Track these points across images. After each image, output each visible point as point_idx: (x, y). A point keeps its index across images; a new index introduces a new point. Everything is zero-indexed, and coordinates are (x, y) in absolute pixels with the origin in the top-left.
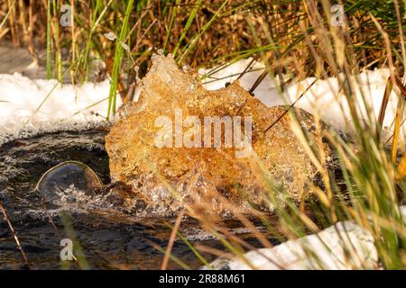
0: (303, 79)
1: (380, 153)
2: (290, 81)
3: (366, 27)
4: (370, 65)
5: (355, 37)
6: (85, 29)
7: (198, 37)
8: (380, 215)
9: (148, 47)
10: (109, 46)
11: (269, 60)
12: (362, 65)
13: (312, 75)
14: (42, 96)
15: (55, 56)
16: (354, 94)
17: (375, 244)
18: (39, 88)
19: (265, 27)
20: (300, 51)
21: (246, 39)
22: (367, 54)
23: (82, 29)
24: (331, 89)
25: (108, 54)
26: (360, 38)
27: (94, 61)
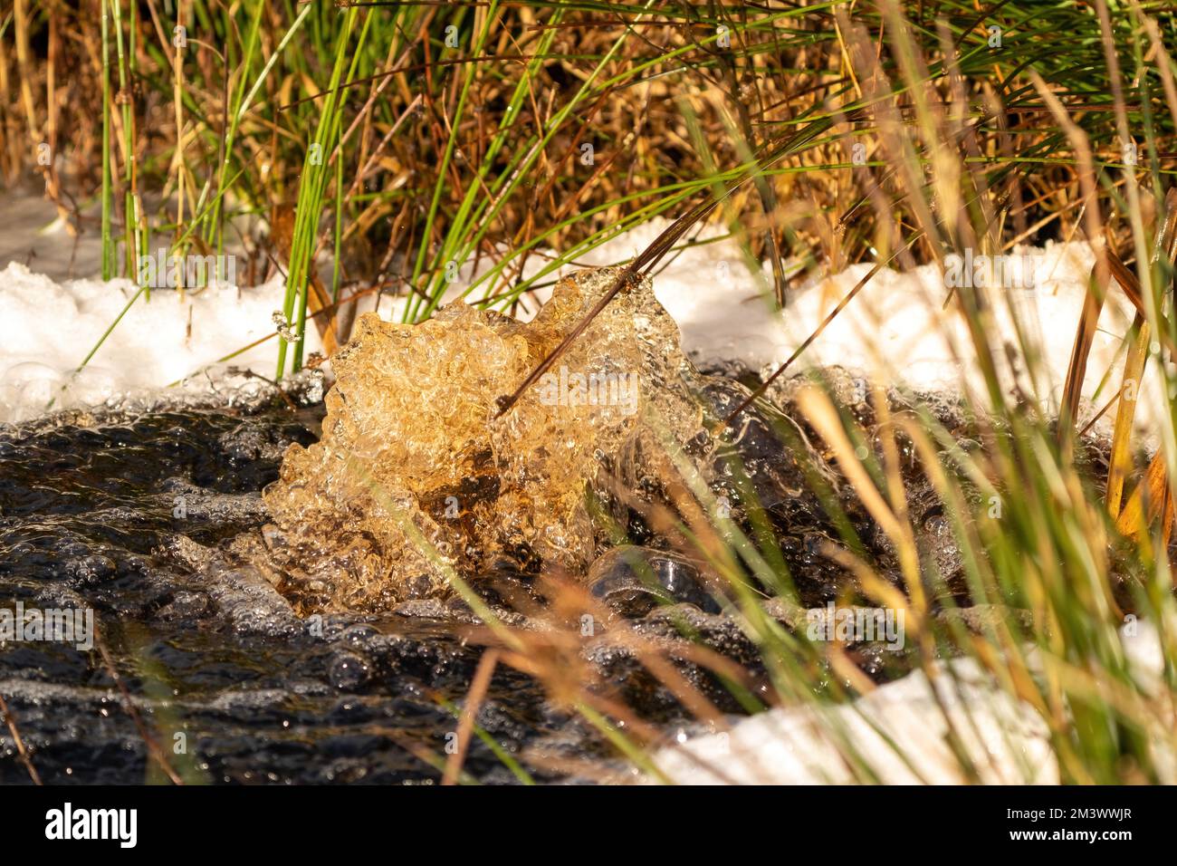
0: (840, 269)
1: (1065, 480)
2: (803, 274)
3: (1021, 113)
4: (1035, 229)
5: (991, 143)
6: (210, 126)
7: (537, 148)
8: (1066, 659)
9: (392, 176)
10: (278, 175)
11: (743, 212)
12: (1011, 229)
13: (867, 258)
14: (91, 330)
15: (124, 205)
16: (989, 309)
17: (1052, 742)
18: (80, 305)
19: (730, 119)
20: (833, 187)
21: (676, 154)
22: (1027, 195)
23: (201, 126)
24: (923, 295)
25: (276, 198)
26: (1007, 146)
27: (235, 219)
